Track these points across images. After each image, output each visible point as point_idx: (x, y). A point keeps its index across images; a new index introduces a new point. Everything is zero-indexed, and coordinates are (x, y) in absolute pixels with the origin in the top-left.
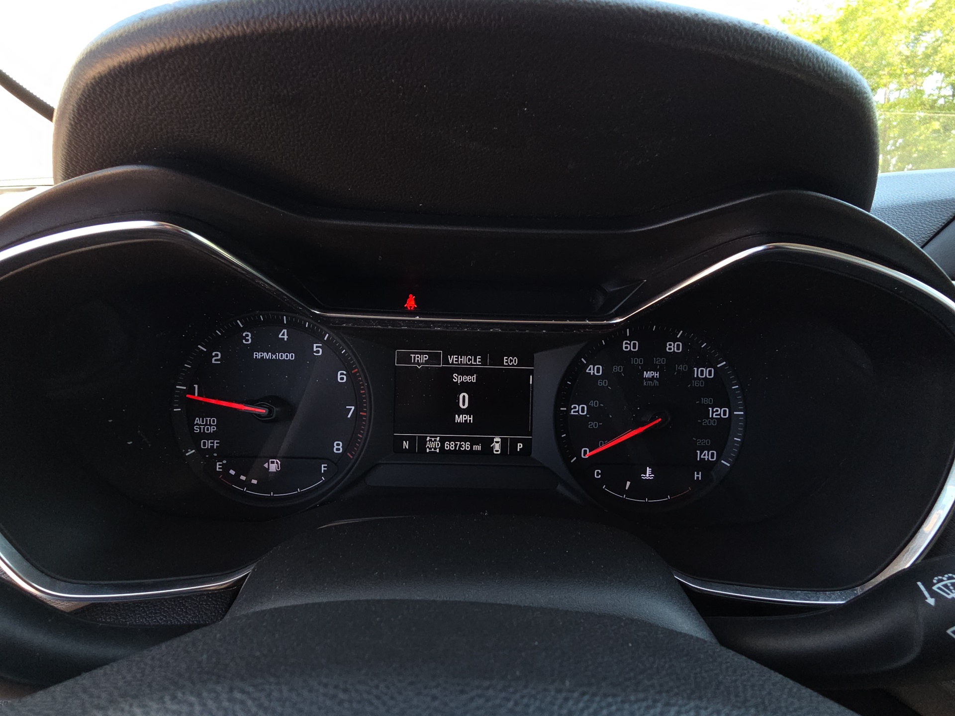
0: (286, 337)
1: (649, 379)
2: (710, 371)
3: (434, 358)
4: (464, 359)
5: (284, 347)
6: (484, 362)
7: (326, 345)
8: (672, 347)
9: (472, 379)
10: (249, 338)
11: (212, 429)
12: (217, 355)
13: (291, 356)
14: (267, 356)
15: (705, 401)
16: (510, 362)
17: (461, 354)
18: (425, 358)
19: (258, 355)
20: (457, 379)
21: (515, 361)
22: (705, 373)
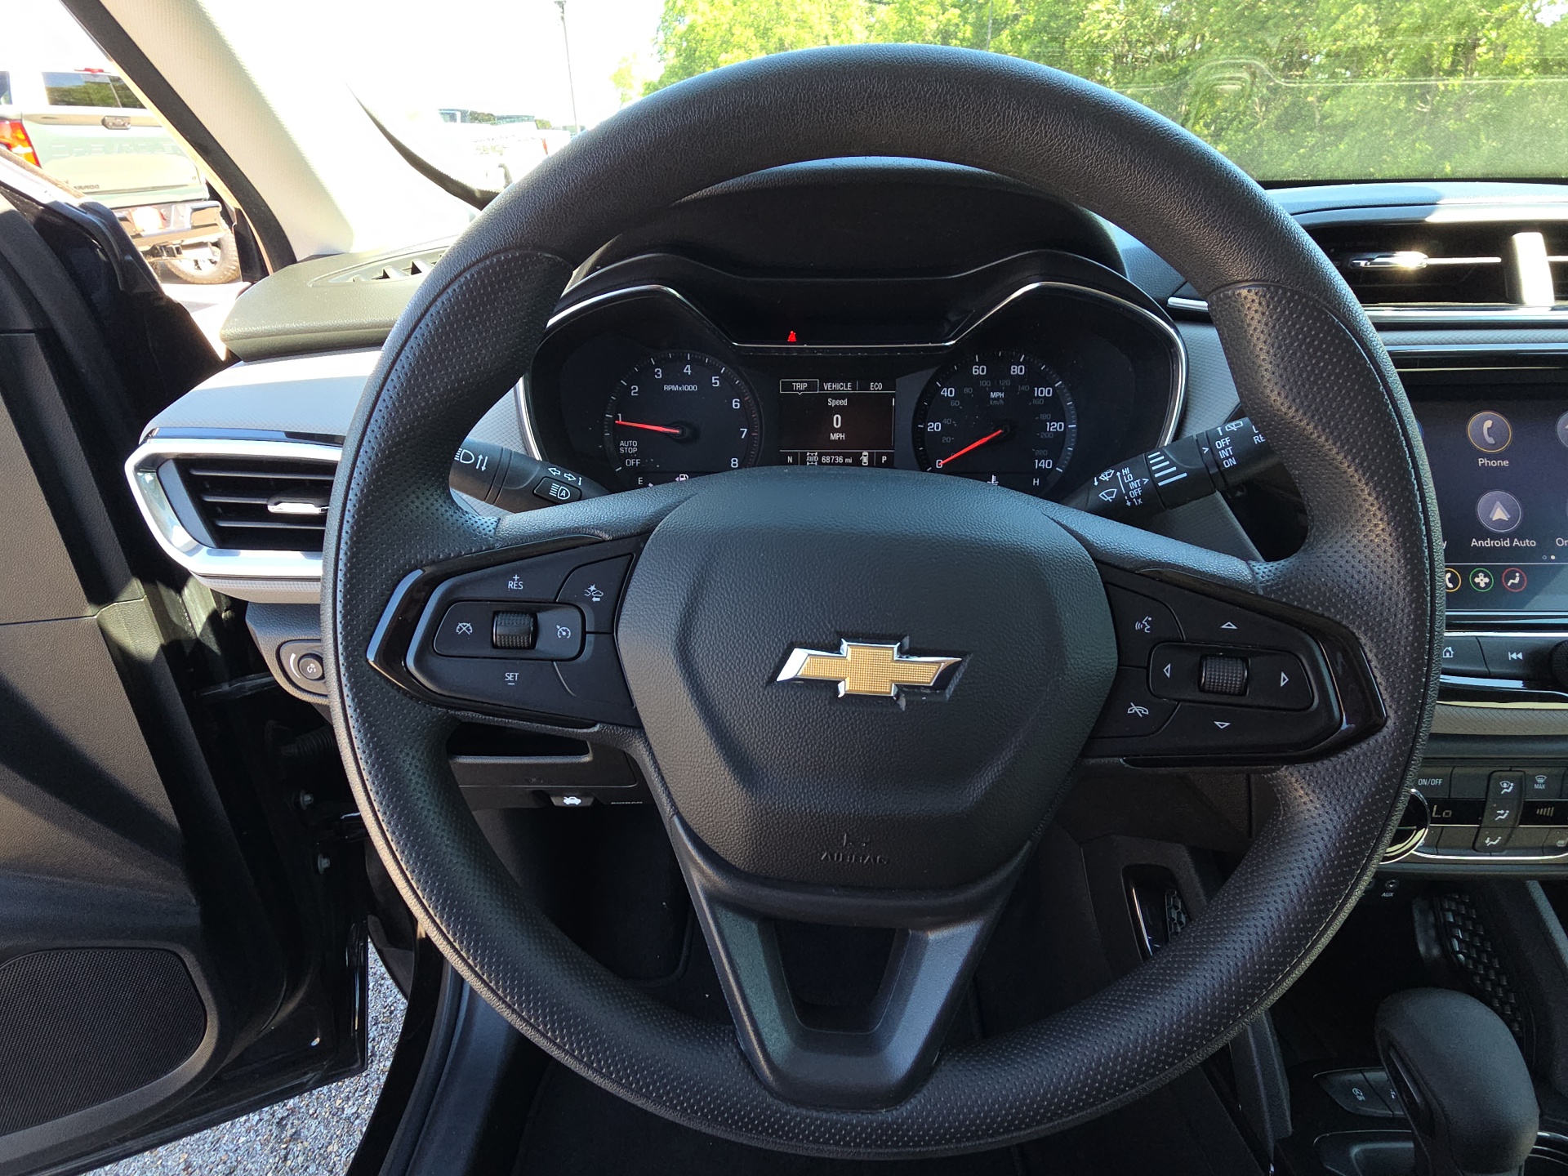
0: (689, 372)
1: (994, 399)
2: (1049, 391)
3: (811, 387)
4: (837, 386)
5: (688, 380)
6: (854, 388)
7: (722, 378)
8: (1017, 370)
9: (845, 402)
10: (660, 373)
11: (634, 450)
12: (635, 389)
13: (693, 388)
14: (675, 388)
15: (1043, 417)
16: (876, 387)
17: (833, 381)
18: (805, 385)
19: (667, 388)
20: (832, 403)
21: (880, 386)
22: (1042, 392)
